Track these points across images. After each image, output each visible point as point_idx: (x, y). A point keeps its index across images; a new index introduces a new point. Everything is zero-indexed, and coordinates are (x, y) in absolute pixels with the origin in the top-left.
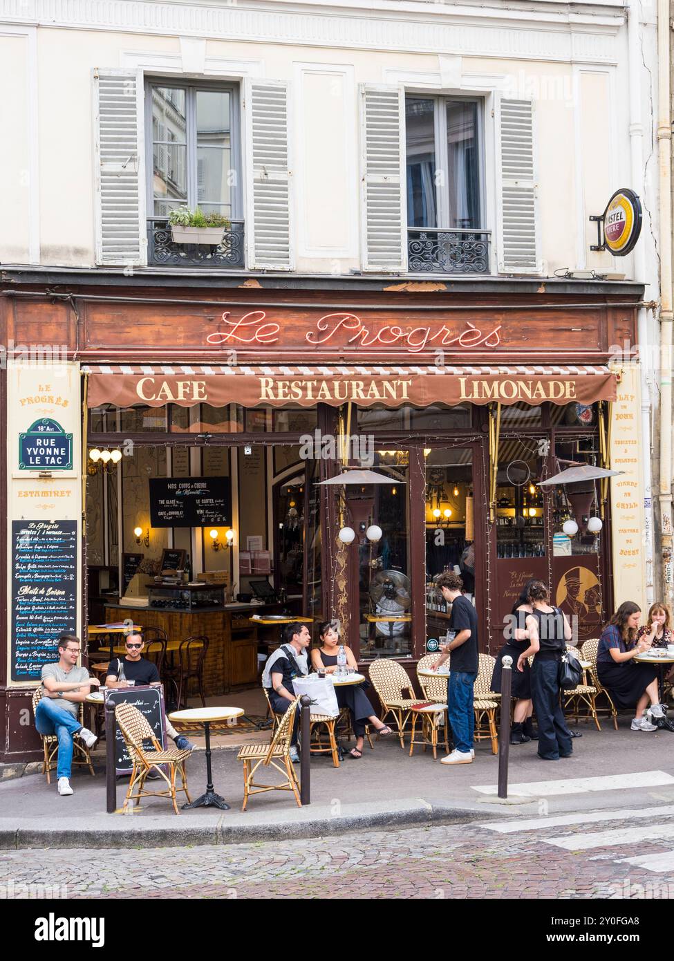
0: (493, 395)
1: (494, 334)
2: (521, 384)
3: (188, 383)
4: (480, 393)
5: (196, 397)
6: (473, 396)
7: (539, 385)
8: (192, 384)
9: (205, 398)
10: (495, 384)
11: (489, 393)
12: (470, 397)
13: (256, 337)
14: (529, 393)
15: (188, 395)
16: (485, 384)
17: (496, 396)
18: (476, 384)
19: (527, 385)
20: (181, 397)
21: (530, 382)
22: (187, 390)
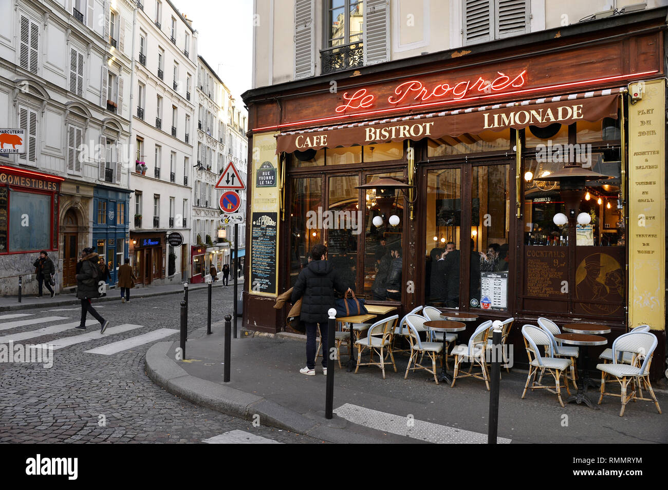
0: (510, 122)
1: (520, 78)
2: (533, 112)
3: (319, 136)
4: (499, 123)
5: (322, 144)
6: (494, 125)
7: (549, 111)
8: (320, 137)
9: (326, 145)
10: (512, 114)
11: (507, 123)
12: (491, 127)
13: (361, 105)
14: (539, 119)
15: (318, 143)
16: (504, 115)
17: (512, 123)
18: (496, 116)
19: (538, 113)
20: (315, 145)
21: (541, 110)
22: (318, 141)
